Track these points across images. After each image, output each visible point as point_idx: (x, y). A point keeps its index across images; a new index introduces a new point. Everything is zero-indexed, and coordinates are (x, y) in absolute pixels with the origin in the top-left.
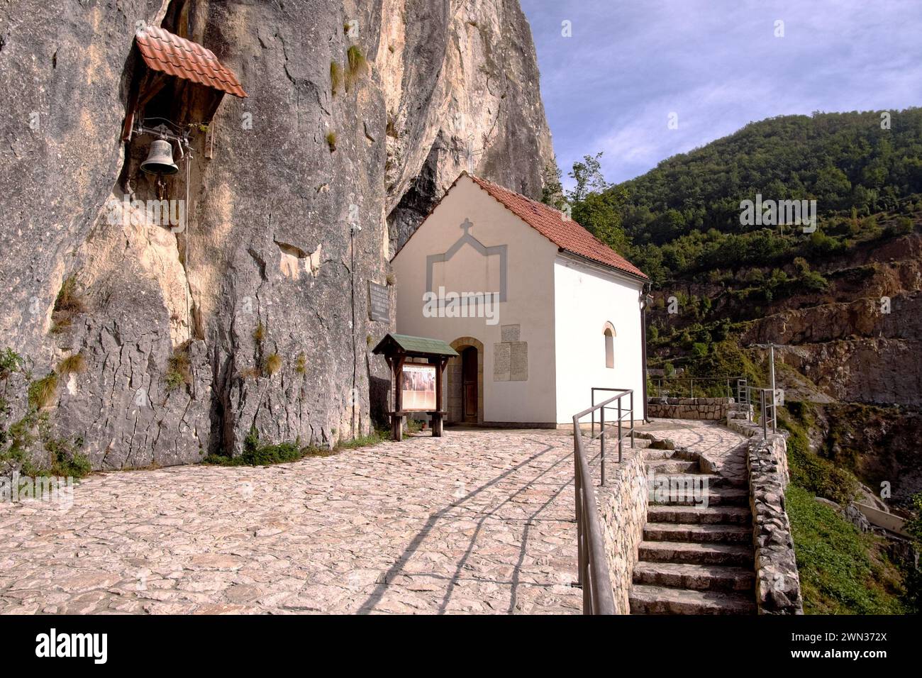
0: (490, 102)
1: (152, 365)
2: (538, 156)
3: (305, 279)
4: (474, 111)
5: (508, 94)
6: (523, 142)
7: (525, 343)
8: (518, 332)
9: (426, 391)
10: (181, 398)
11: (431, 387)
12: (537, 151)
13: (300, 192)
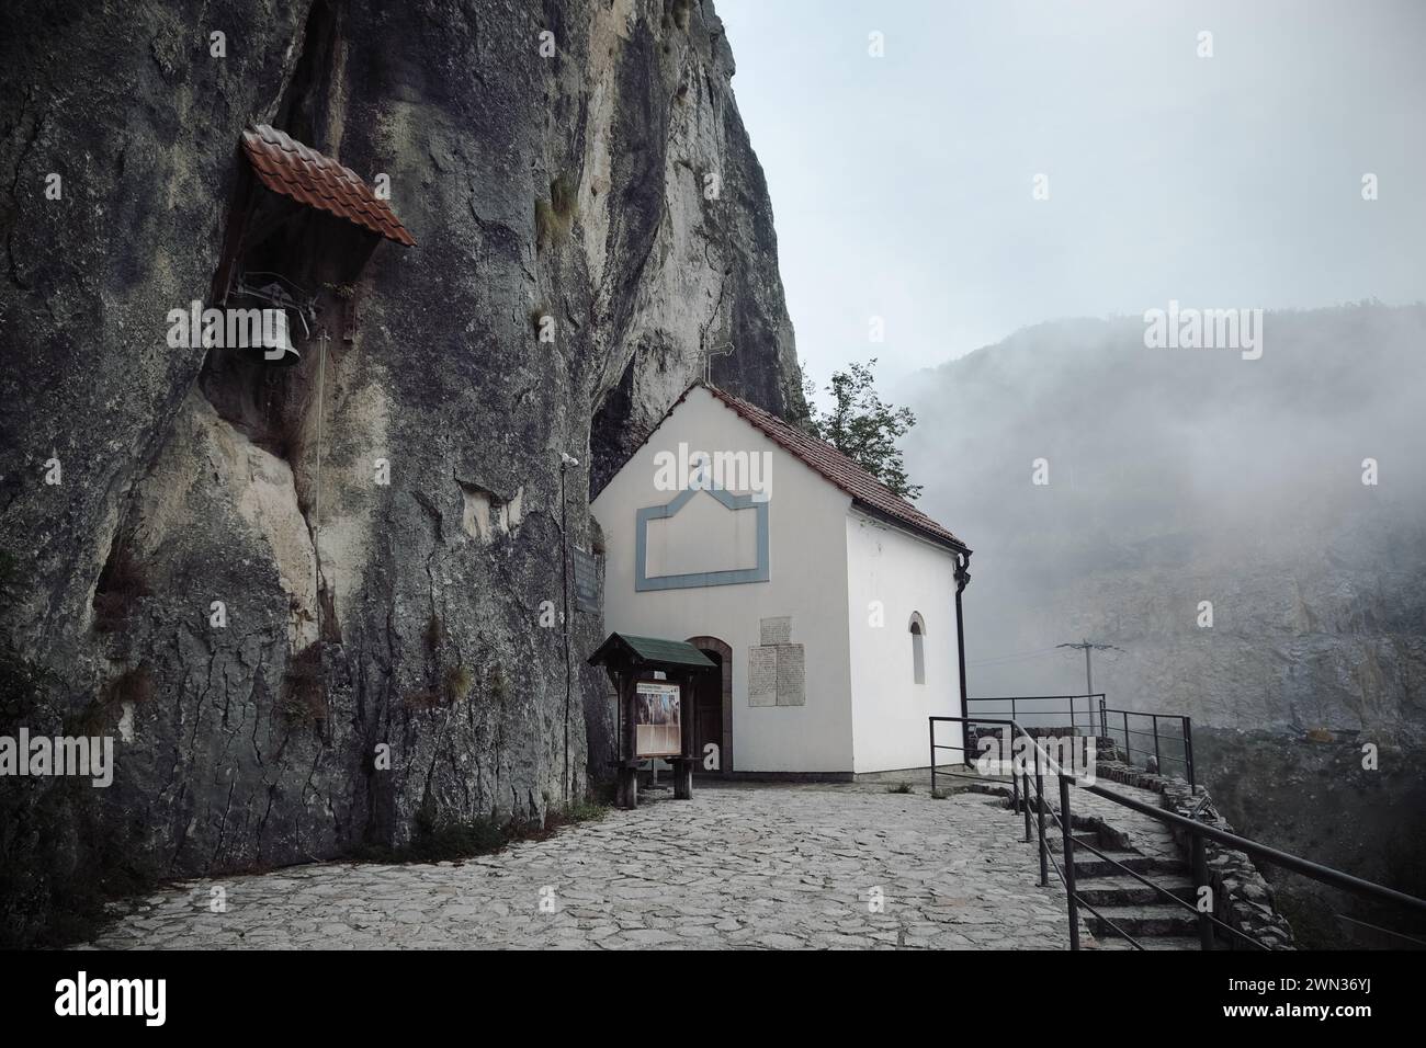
0: (709, 279)
1: (260, 689)
2: (777, 360)
3: (500, 541)
4: (688, 291)
5: (735, 267)
6: (757, 339)
7: (800, 646)
8: (787, 629)
9: (668, 725)
10: (307, 746)
11: (675, 717)
12: (776, 354)
13: (492, 400)
